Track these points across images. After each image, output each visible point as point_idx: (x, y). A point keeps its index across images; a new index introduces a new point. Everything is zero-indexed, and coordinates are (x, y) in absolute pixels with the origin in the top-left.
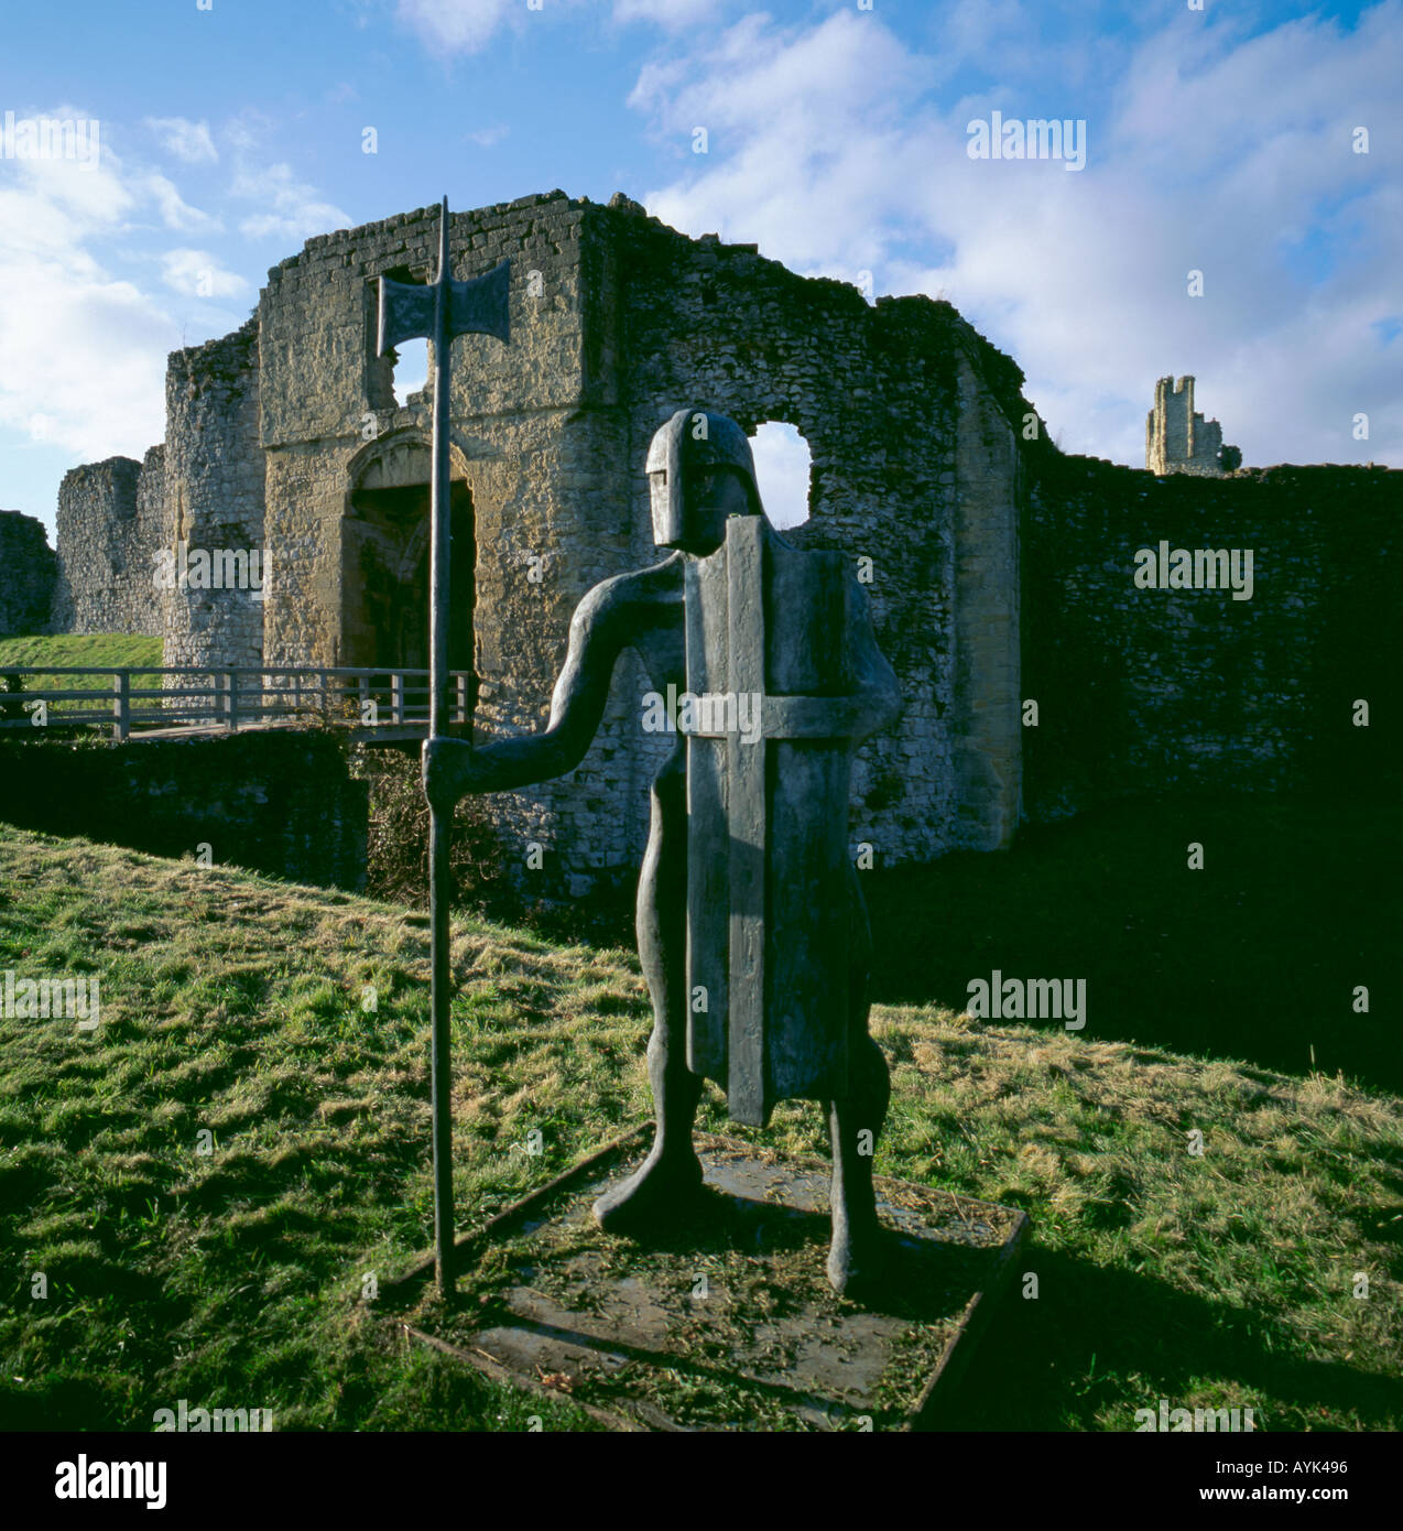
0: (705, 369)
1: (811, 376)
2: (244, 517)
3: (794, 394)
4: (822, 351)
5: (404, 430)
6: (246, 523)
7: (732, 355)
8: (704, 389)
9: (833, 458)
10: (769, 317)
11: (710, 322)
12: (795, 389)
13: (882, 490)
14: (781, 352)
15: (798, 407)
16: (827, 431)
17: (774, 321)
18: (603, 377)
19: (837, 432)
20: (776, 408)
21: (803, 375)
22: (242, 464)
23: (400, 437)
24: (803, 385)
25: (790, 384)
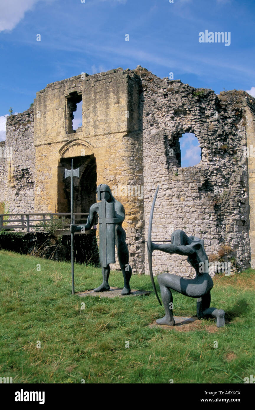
0: (165, 118)
1: (198, 119)
2: (29, 167)
3: (193, 125)
4: (201, 111)
5: (76, 140)
6: (29, 168)
7: (173, 114)
8: (165, 124)
9: (206, 143)
10: (184, 102)
11: (166, 105)
12: (193, 123)
13: (222, 153)
14: (188, 112)
15: (194, 128)
16: (203, 136)
17: (185, 103)
18: (134, 122)
19: (207, 136)
20: (187, 129)
21: (195, 119)
22: (28, 151)
23: (74, 142)
24: (196, 122)
25: (191, 121)
